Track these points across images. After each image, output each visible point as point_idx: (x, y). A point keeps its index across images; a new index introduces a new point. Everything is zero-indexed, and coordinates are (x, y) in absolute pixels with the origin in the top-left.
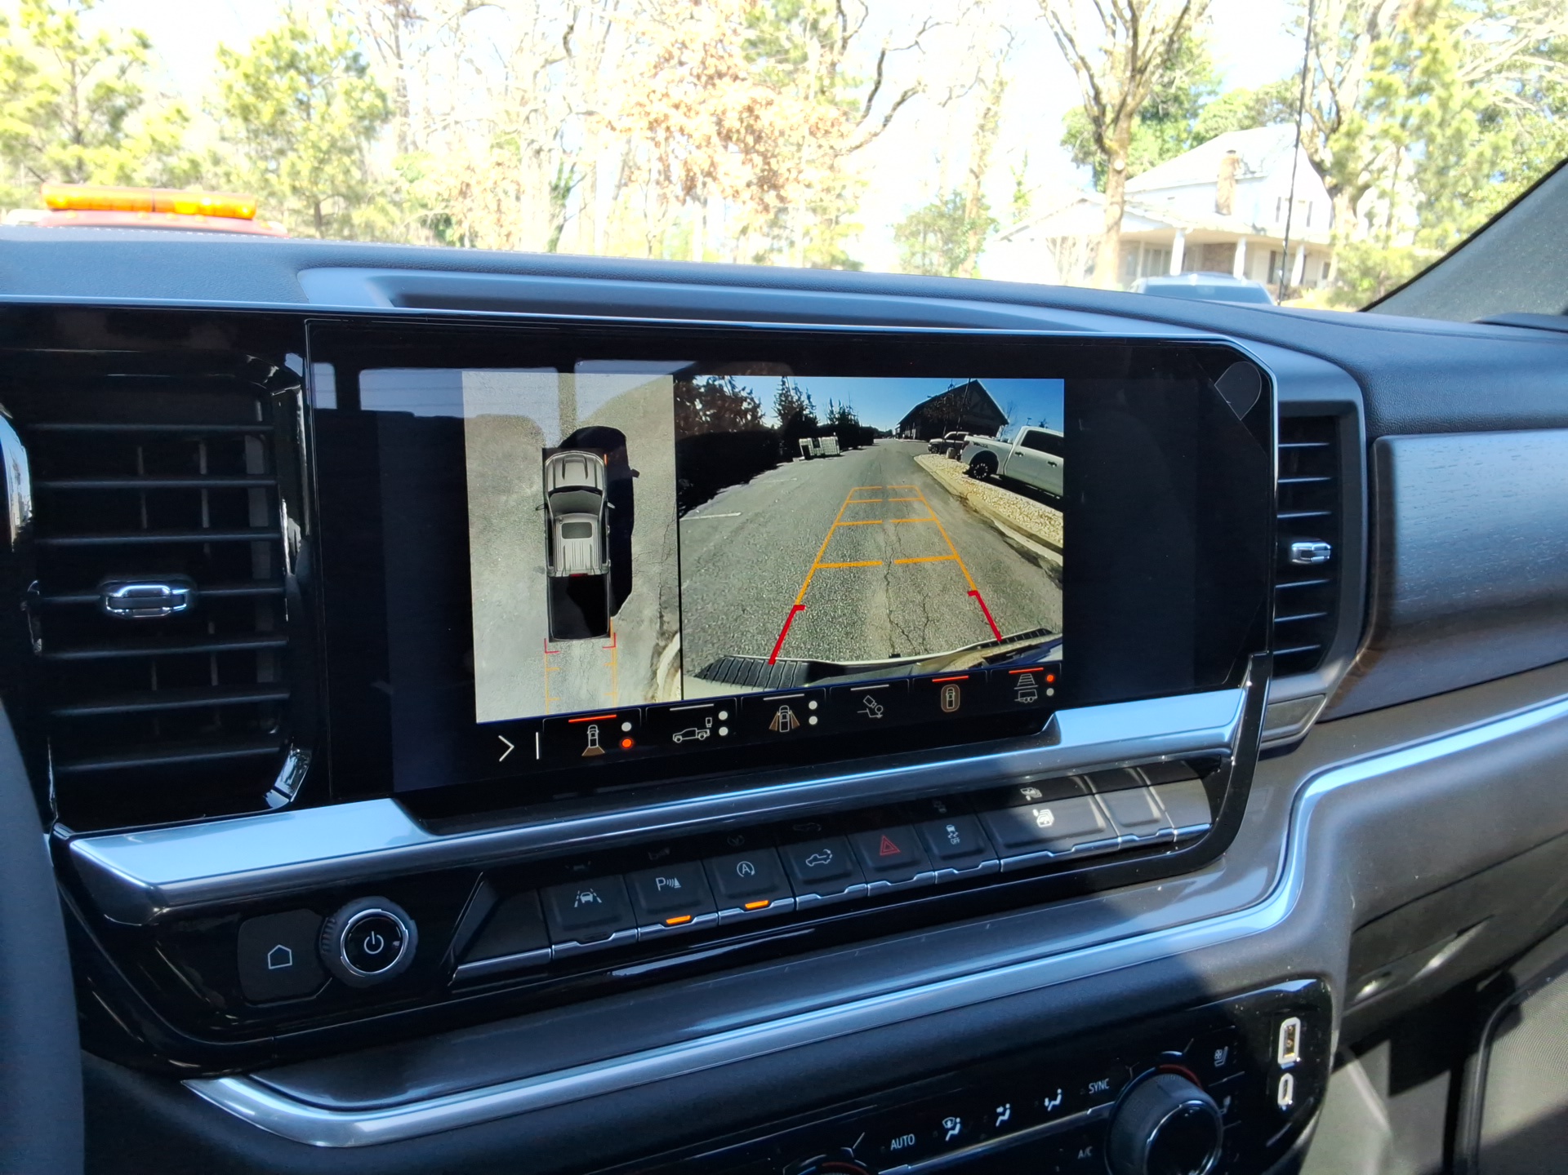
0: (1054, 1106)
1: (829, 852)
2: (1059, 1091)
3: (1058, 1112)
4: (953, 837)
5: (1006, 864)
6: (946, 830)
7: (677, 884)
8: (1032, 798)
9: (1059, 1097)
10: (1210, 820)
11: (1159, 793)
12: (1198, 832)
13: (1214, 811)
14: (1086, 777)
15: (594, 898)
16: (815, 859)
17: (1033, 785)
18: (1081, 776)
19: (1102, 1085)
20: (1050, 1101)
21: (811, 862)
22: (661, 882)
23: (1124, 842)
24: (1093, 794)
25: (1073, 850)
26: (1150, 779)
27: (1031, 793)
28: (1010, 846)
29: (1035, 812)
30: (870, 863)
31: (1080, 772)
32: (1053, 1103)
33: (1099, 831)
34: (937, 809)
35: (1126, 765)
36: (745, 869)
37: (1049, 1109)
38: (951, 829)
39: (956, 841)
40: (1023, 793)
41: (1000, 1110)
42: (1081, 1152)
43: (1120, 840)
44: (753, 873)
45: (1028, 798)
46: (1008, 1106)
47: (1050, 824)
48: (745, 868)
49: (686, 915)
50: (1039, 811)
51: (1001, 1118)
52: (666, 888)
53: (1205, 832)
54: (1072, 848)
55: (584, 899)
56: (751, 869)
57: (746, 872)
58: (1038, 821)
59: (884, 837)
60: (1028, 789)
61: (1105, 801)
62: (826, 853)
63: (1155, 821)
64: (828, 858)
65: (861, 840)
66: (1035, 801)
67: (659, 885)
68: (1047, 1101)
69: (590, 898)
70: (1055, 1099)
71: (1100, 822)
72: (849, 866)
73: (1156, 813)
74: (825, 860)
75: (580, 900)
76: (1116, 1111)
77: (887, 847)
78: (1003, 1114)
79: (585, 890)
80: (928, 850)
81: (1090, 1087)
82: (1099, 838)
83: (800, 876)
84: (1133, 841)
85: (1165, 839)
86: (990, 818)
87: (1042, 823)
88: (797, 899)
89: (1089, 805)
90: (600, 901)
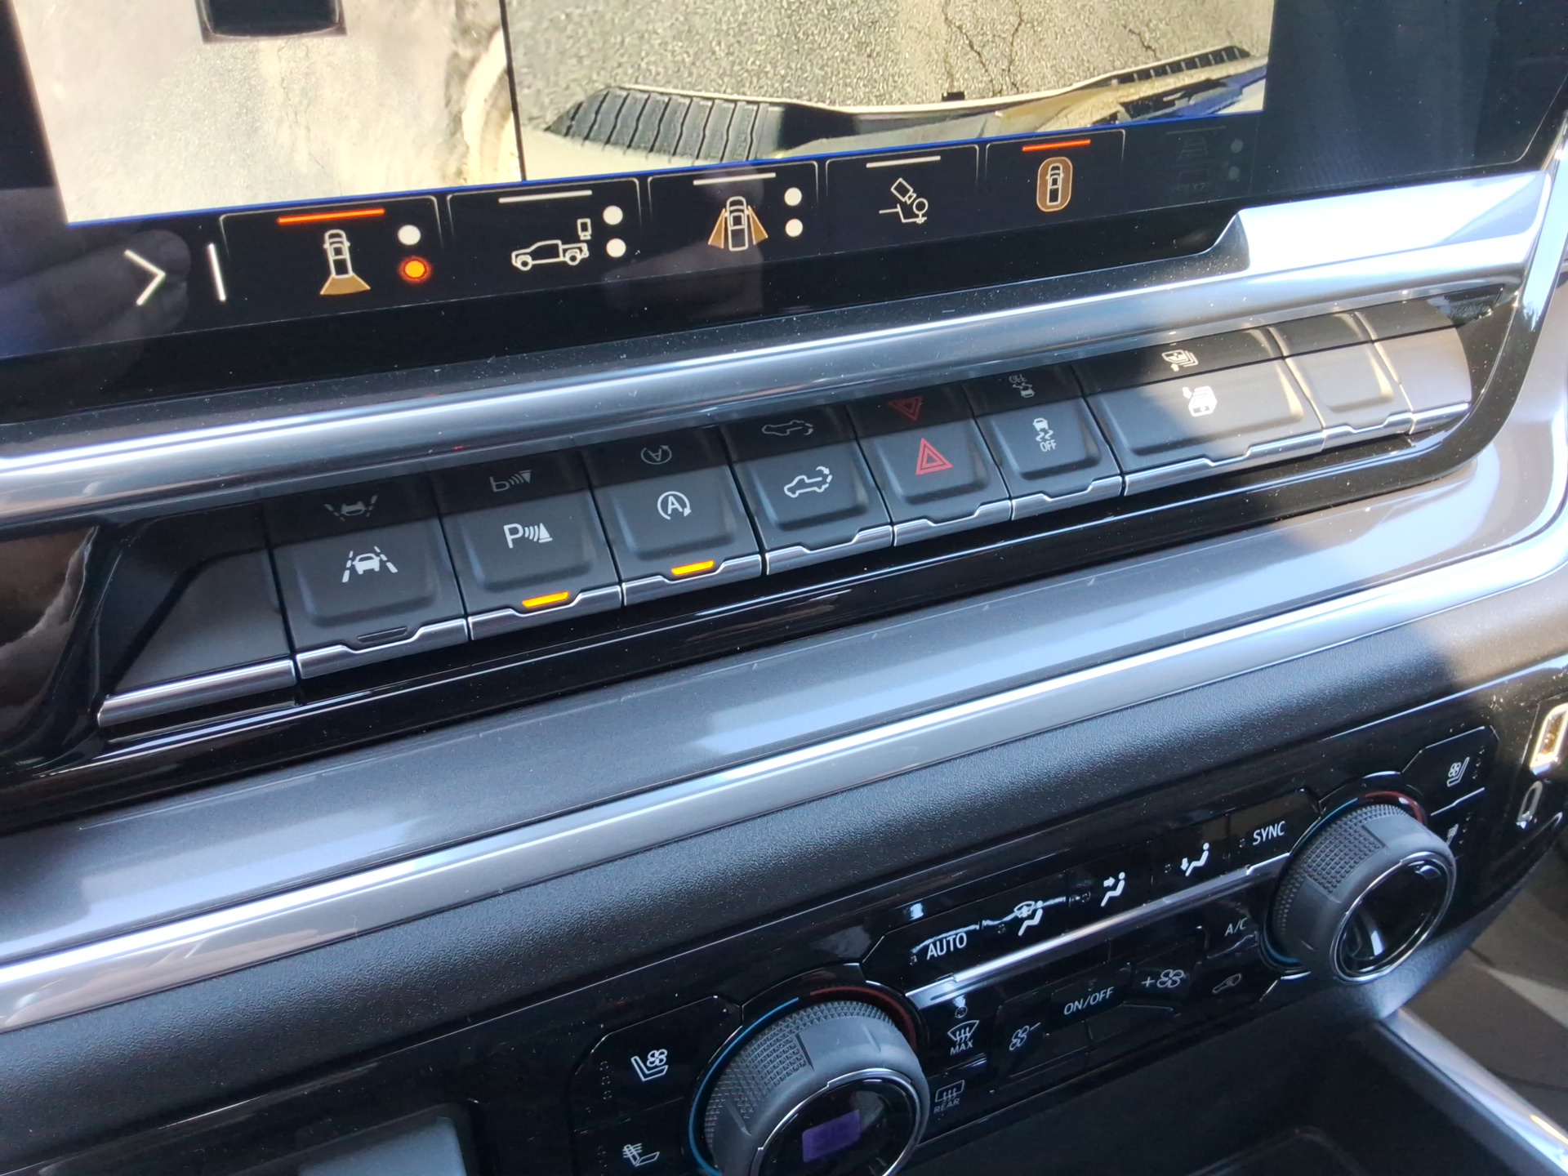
0: (1195, 869)
1: (826, 471)
2: (1206, 846)
3: (1200, 875)
4: (1044, 440)
5: (1133, 483)
6: (1034, 428)
7: (543, 534)
8: (1181, 367)
9: (1205, 855)
10: (1469, 397)
11: (1388, 354)
12: (1449, 416)
13: (1477, 381)
14: (1272, 330)
15: (382, 563)
16: (801, 484)
17: (1184, 345)
18: (1264, 329)
19: (1275, 831)
20: (1190, 862)
21: (792, 490)
22: (514, 531)
23: (1330, 437)
24: (1283, 358)
25: (1248, 454)
26: (1375, 328)
27: (1180, 359)
28: (1141, 452)
29: (1186, 392)
30: (898, 488)
31: (1263, 320)
32: (1195, 864)
33: (1292, 420)
34: (1018, 391)
35: (1335, 307)
36: (672, 504)
37: (1187, 874)
38: (1040, 424)
39: (1049, 446)
40: (1167, 359)
41: (1109, 882)
42: (1231, 926)
43: (1324, 434)
44: (687, 511)
45: (1175, 368)
46: (1122, 875)
47: (1211, 411)
48: (673, 501)
49: (561, 591)
50: (1192, 390)
51: (1109, 894)
52: (523, 542)
53: (1457, 417)
54: (1244, 451)
55: (361, 567)
56: (683, 505)
57: (675, 510)
58: (1191, 407)
59: (923, 441)
60: (1175, 353)
61: (1301, 369)
62: (820, 473)
63: (1383, 400)
64: (824, 482)
65: (882, 448)
66: (1186, 374)
67: (509, 538)
68: (1185, 861)
69: (374, 564)
70: (1198, 859)
71: (1295, 406)
72: (862, 496)
73: (1385, 388)
74: (819, 485)
75: (353, 568)
76: (1289, 864)
77: (930, 460)
78: (1114, 888)
79: (363, 549)
80: (1000, 463)
81: (1255, 836)
82: (1292, 433)
83: (771, 513)
84: (1348, 434)
85: (1399, 430)
86: (1107, 403)
87: (1197, 410)
88: (768, 556)
89: (1276, 376)
90: (393, 569)
